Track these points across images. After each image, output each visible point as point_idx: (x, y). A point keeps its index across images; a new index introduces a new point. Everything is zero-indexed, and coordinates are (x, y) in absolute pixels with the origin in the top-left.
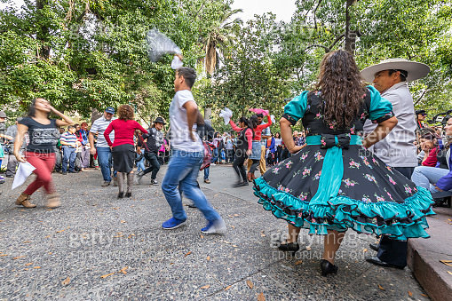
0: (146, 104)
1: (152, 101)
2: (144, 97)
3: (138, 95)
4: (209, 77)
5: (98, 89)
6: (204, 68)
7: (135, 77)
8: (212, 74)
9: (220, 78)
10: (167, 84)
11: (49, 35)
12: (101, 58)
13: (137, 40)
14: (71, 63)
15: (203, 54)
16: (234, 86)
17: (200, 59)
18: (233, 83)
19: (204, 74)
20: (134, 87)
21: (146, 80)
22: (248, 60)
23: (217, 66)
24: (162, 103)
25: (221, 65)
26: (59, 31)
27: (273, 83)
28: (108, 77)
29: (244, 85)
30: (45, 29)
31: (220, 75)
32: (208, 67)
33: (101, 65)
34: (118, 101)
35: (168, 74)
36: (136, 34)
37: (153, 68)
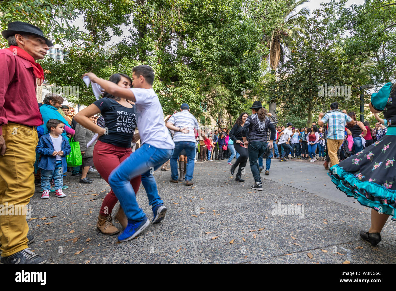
0: (215, 103)
1: (221, 99)
2: (214, 96)
3: (208, 95)
4: (273, 72)
5: (180, 94)
6: (269, 64)
7: (207, 80)
8: (277, 69)
9: (285, 73)
10: (235, 84)
11: (147, 56)
12: (182, 69)
13: (209, 49)
14: (161, 75)
15: (268, 51)
16: (299, 78)
17: (265, 56)
18: (298, 75)
19: (269, 69)
20: (206, 89)
21: (215, 82)
22: (315, 50)
23: (282, 60)
24: (230, 102)
25: (286, 59)
26: (153, 52)
27: (345, 71)
28: (187, 84)
29: (310, 77)
30: (144, 52)
31: (285, 69)
32: (273, 62)
33: (182, 74)
34: (194, 102)
35: (235, 75)
36: (209, 44)
37: (222, 72)
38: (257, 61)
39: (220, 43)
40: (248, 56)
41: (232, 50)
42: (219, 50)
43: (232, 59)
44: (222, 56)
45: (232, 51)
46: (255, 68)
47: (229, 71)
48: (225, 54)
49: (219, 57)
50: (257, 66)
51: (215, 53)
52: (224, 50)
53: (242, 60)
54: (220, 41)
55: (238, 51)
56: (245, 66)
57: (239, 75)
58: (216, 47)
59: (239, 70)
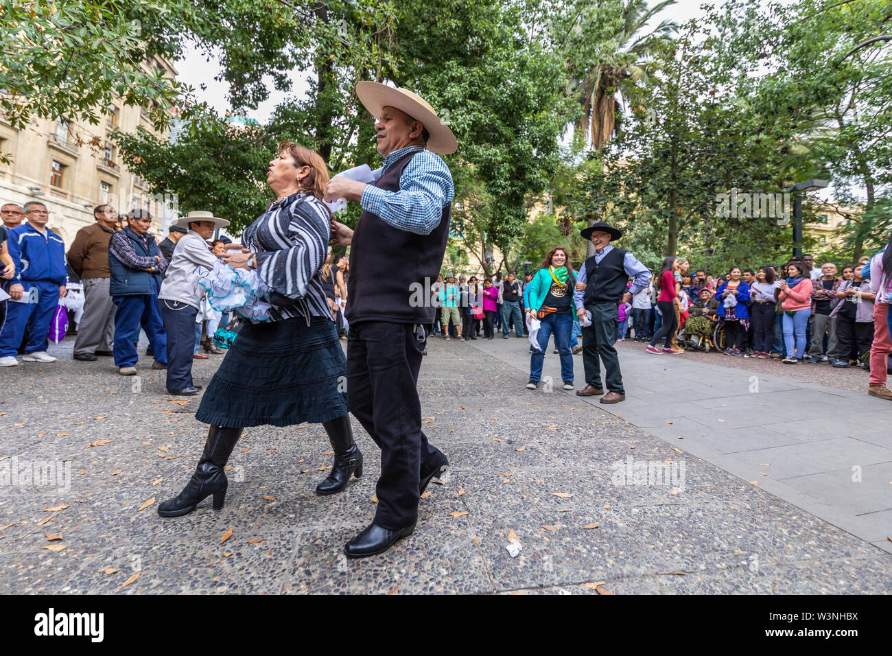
6: (589, 138)
15: (580, 111)
29: (673, 165)
32: (598, 136)
35: (503, 162)
36: (448, 101)
37: (476, 156)
38: (551, 133)
39: (473, 97)
40: (533, 123)
41: (496, 110)
42: (469, 112)
43: (495, 130)
44: (475, 125)
45: (496, 112)
46: (547, 145)
47: (489, 155)
48: (481, 119)
49: (468, 125)
50: (550, 142)
51: (460, 117)
52: (479, 111)
53: (517, 132)
54: (472, 91)
55: (511, 113)
56: (524, 144)
57: (511, 162)
58: (462, 105)
59: (512, 151)
